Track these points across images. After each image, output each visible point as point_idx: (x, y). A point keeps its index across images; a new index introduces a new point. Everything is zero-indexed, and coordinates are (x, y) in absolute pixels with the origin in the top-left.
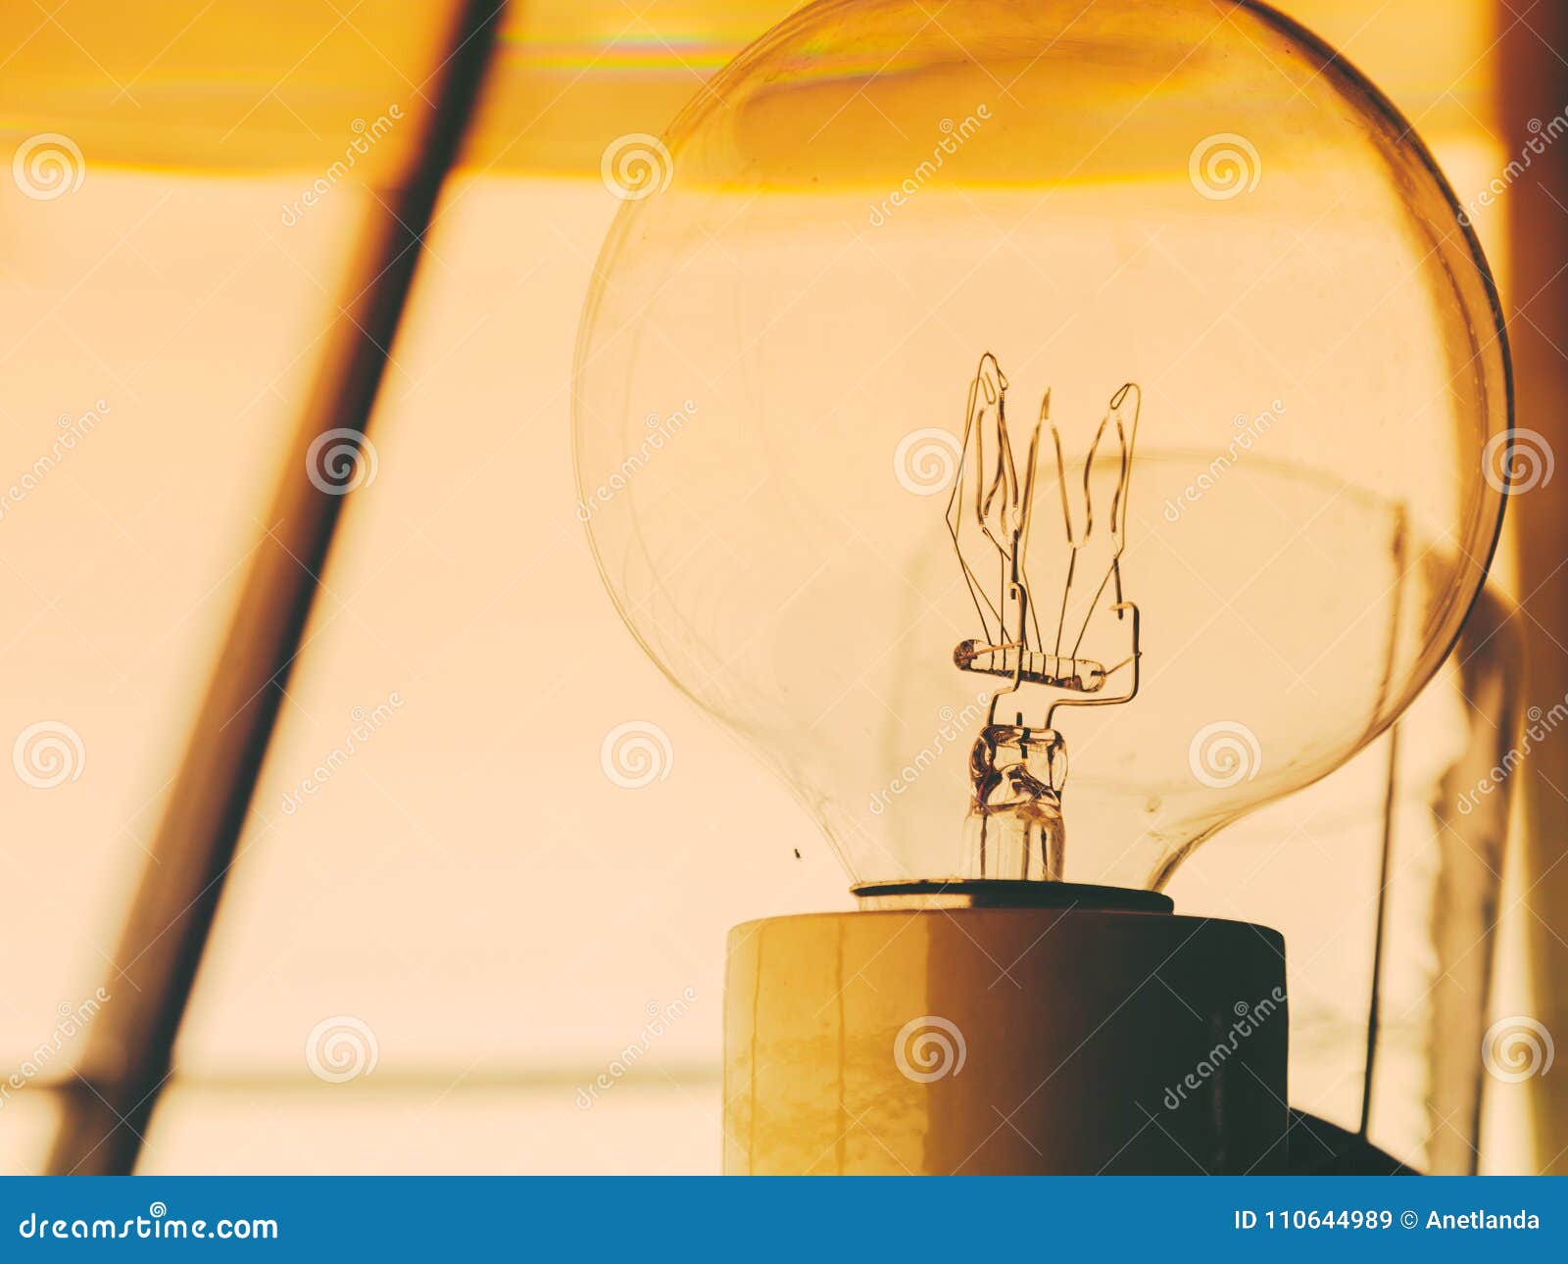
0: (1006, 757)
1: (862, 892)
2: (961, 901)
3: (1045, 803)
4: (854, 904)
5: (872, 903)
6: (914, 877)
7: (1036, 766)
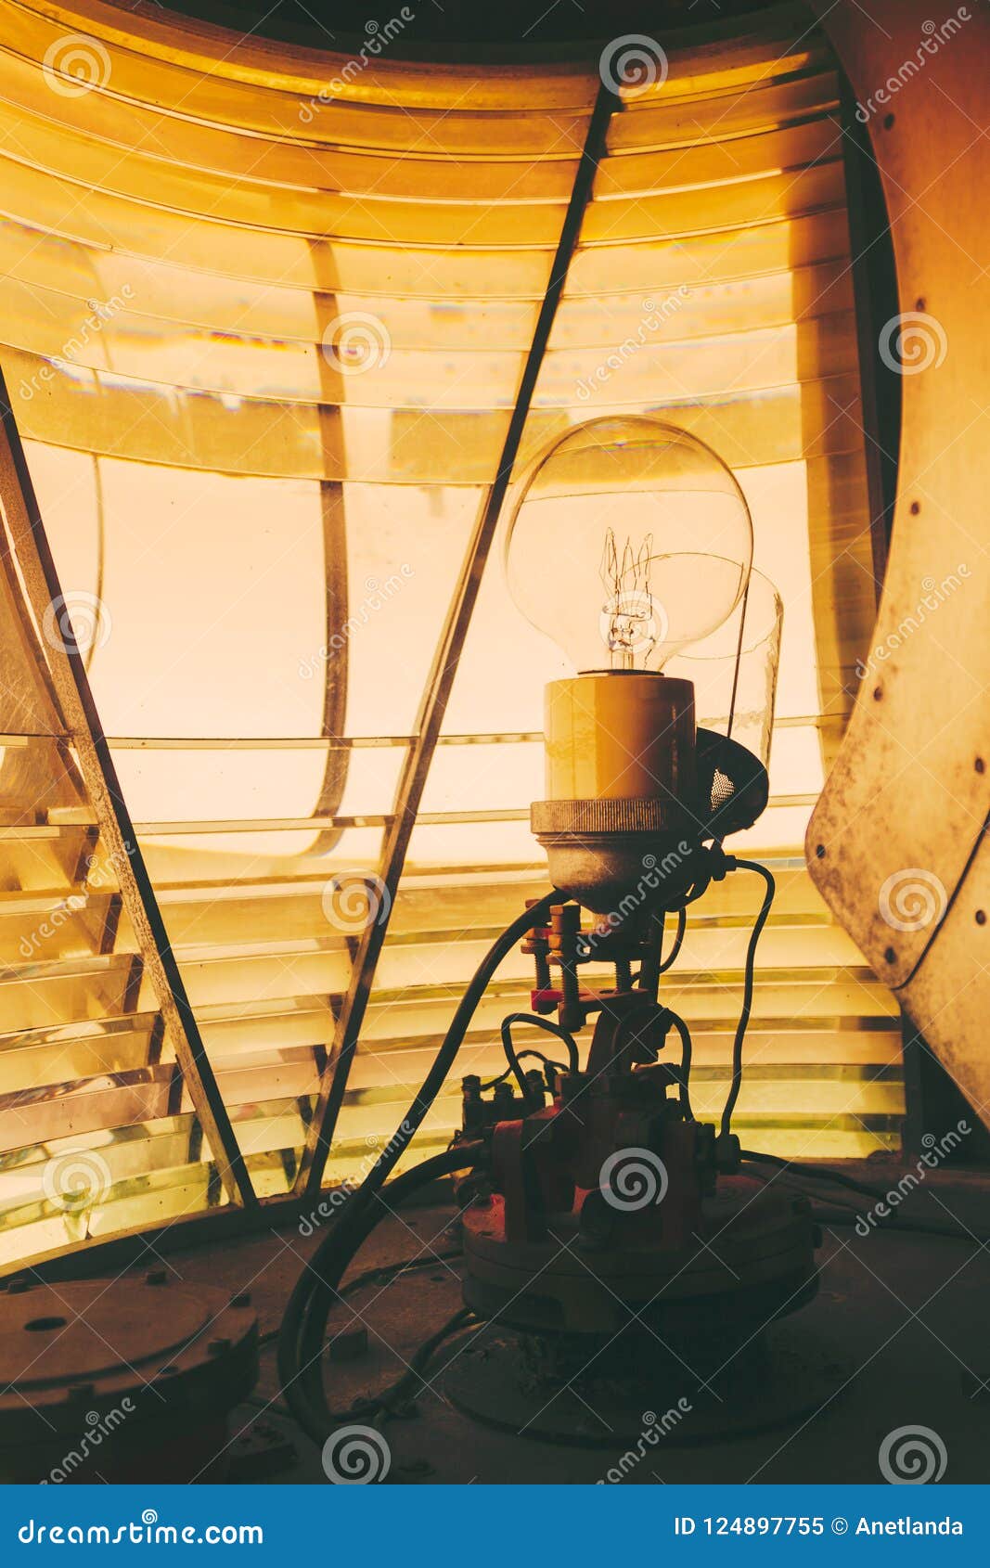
0: (618, 636)
1: (580, 674)
2: (605, 675)
3: (628, 648)
4: (578, 676)
5: (582, 676)
6: (591, 669)
7: (626, 638)
